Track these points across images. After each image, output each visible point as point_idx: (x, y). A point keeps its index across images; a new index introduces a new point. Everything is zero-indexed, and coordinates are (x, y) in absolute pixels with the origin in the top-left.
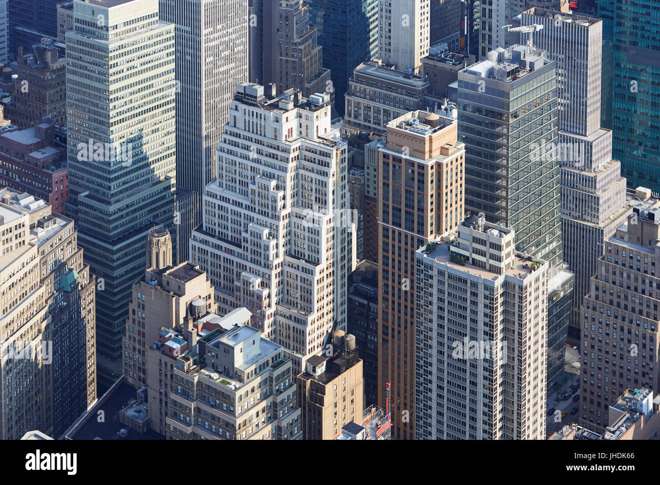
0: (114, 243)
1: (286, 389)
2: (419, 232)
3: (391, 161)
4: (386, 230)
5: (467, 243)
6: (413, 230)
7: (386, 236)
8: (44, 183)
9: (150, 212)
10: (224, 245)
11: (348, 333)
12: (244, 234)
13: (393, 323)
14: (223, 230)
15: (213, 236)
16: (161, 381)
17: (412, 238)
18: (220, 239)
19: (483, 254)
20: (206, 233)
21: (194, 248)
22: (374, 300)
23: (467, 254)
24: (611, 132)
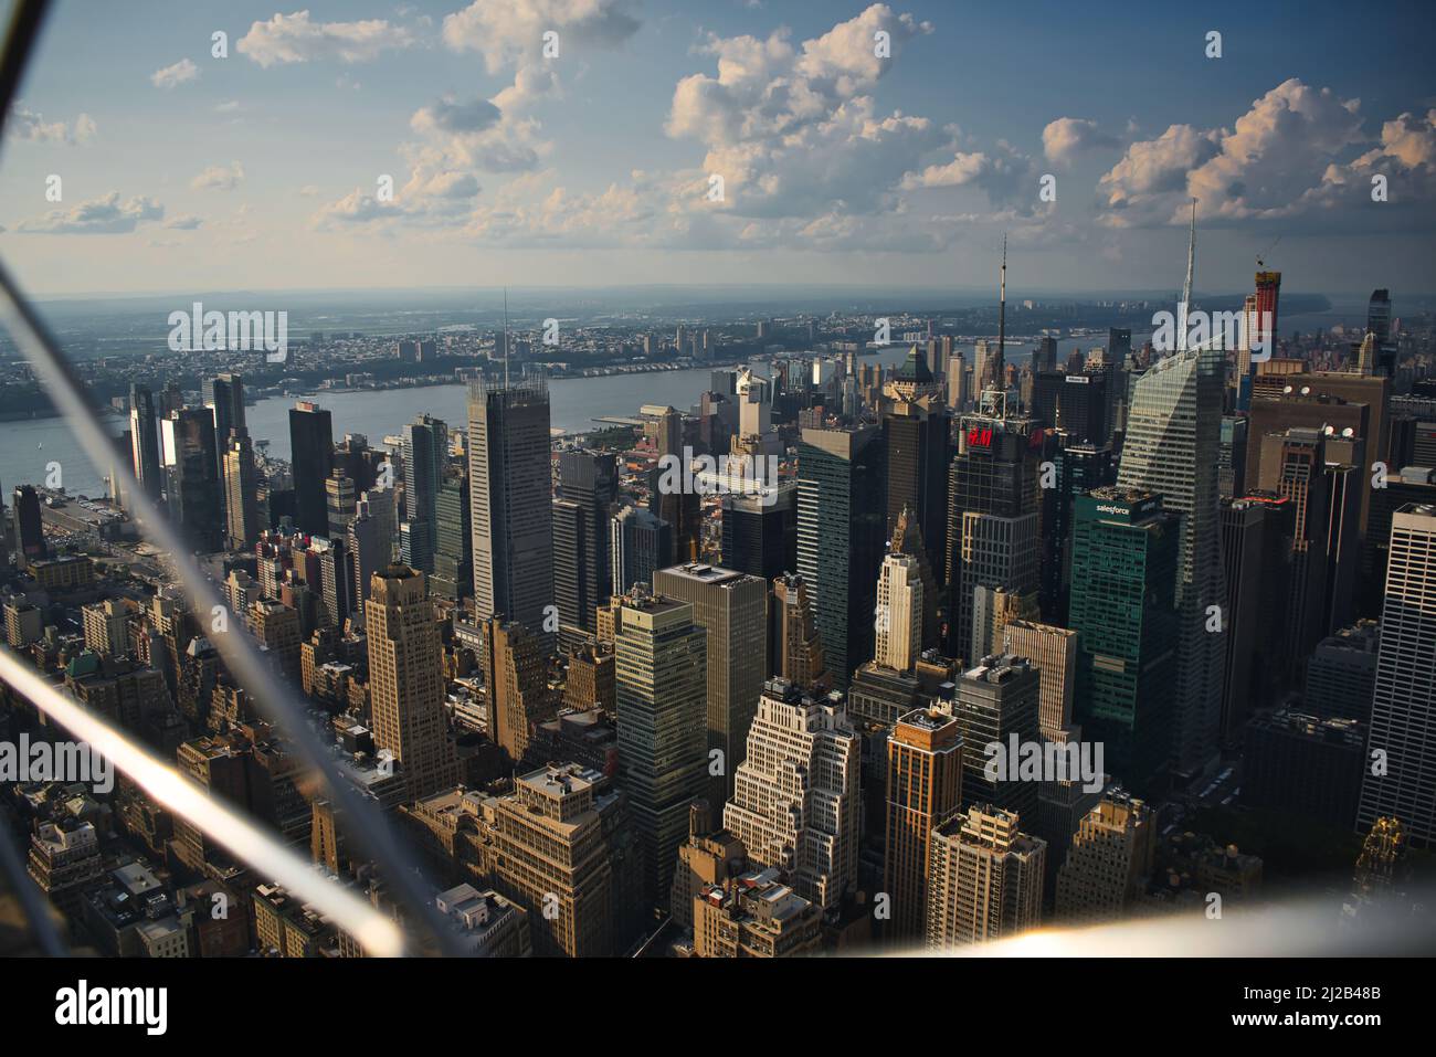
0: (658, 809)
1: (813, 936)
2: (922, 811)
3: (899, 751)
4: (893, 808)
5: (977, 826)
6: (917, 809)
7: (893, 813)
8: (598, 758)
9: (687, 784)
10: (753, 815)
11: (858, 890)
12: (771, 807)
13: (897, 883)
14: (741, 799)
15: (755, 812)
16: (705, 924)
17: (917, 816)
18: (749, 810)
19: (991, 834)
20: (737, 805)
21: (727, 816)
22: (880, 863)
23: (976, 834)
24: (1080, 728)
